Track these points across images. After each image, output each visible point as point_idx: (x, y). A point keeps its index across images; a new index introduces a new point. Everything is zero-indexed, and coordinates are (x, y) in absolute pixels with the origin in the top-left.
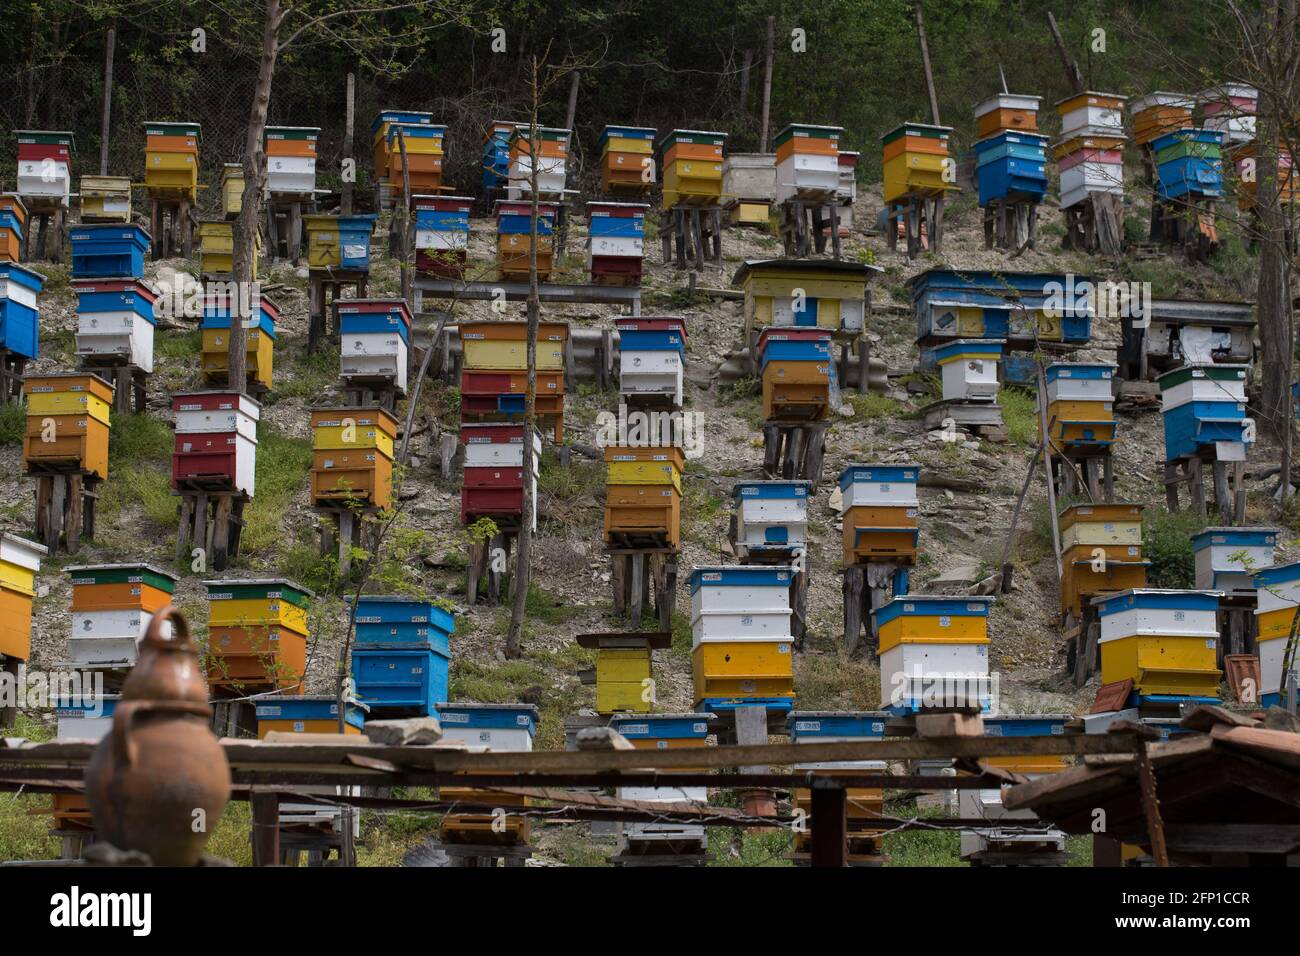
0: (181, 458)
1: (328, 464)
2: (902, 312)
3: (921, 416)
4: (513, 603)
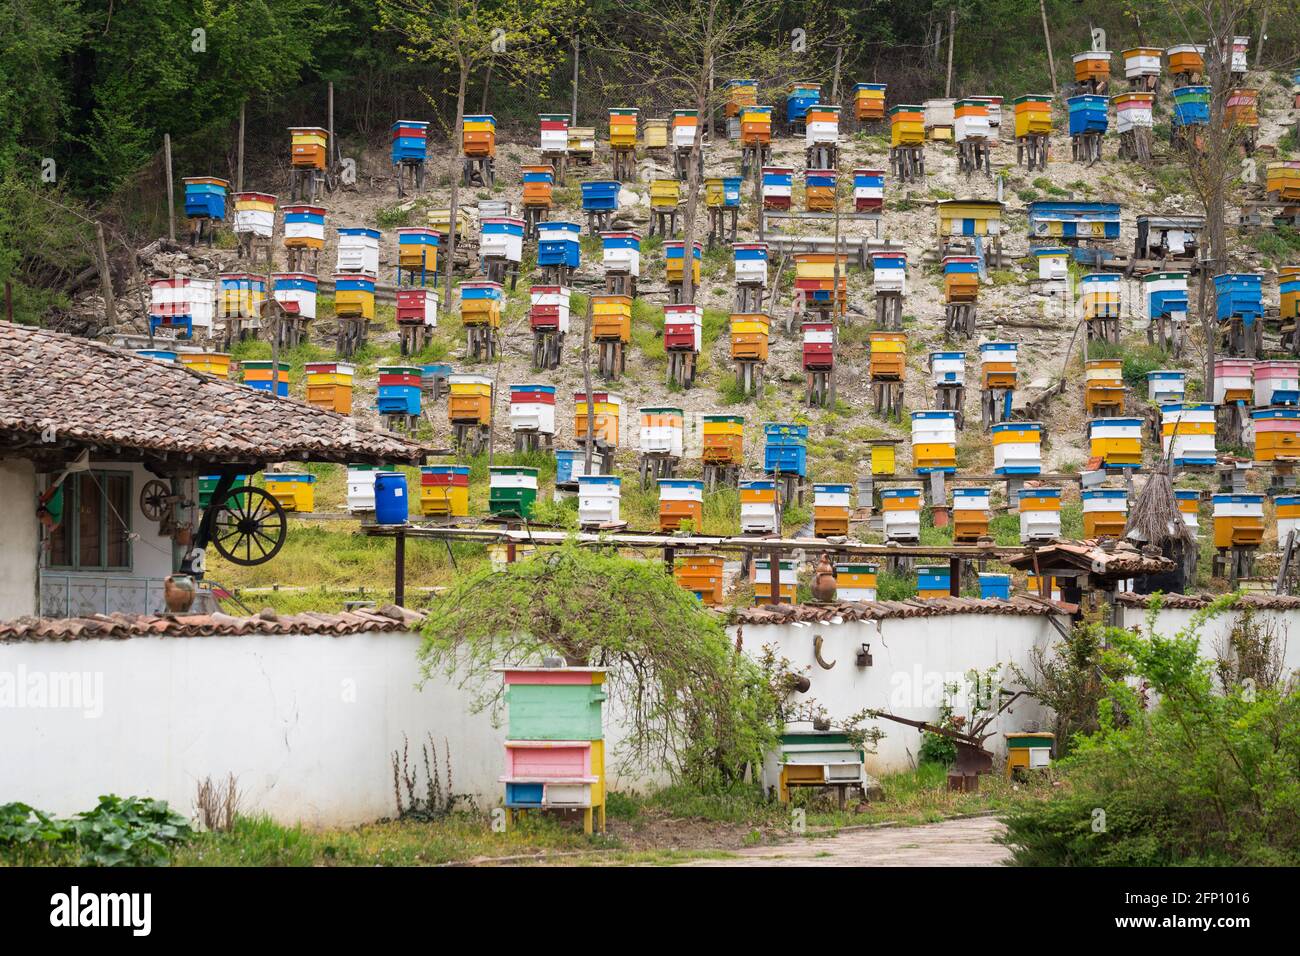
0: (669, 336)
1: (739, 340)
2: (1023, 212)
3: (1028, 284)
4: (828, 407)
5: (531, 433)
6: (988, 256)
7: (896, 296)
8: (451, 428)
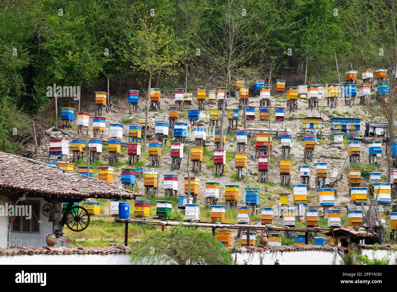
0: (215, 159)
1: (238, 161)
2: (329, 121)
3: (331, 144)
4: (266, 183)
5: (170, 190)
6: (318, 135)
7: (288, 147)
8: (144, 188)
